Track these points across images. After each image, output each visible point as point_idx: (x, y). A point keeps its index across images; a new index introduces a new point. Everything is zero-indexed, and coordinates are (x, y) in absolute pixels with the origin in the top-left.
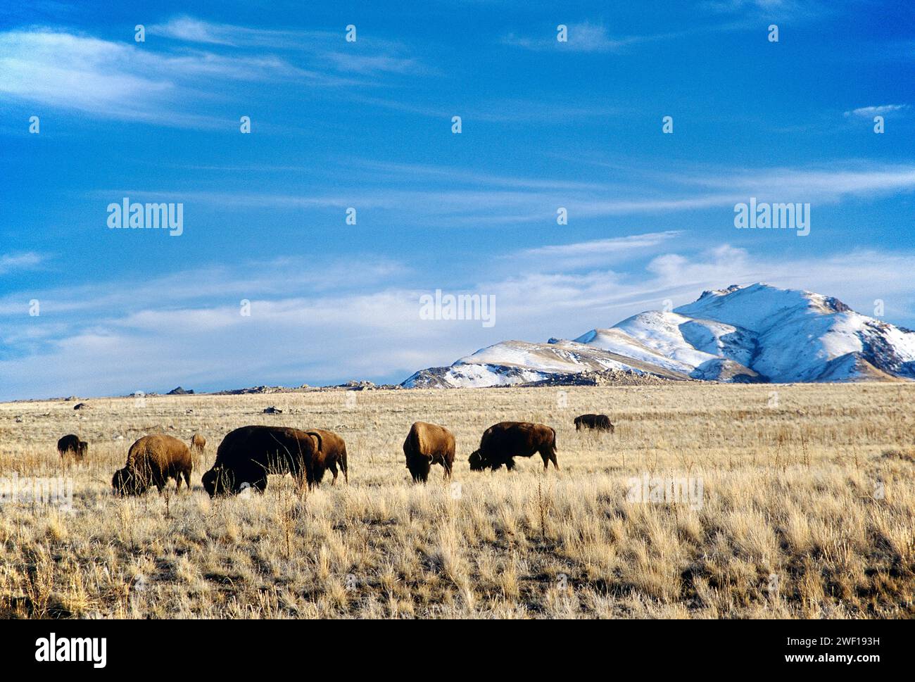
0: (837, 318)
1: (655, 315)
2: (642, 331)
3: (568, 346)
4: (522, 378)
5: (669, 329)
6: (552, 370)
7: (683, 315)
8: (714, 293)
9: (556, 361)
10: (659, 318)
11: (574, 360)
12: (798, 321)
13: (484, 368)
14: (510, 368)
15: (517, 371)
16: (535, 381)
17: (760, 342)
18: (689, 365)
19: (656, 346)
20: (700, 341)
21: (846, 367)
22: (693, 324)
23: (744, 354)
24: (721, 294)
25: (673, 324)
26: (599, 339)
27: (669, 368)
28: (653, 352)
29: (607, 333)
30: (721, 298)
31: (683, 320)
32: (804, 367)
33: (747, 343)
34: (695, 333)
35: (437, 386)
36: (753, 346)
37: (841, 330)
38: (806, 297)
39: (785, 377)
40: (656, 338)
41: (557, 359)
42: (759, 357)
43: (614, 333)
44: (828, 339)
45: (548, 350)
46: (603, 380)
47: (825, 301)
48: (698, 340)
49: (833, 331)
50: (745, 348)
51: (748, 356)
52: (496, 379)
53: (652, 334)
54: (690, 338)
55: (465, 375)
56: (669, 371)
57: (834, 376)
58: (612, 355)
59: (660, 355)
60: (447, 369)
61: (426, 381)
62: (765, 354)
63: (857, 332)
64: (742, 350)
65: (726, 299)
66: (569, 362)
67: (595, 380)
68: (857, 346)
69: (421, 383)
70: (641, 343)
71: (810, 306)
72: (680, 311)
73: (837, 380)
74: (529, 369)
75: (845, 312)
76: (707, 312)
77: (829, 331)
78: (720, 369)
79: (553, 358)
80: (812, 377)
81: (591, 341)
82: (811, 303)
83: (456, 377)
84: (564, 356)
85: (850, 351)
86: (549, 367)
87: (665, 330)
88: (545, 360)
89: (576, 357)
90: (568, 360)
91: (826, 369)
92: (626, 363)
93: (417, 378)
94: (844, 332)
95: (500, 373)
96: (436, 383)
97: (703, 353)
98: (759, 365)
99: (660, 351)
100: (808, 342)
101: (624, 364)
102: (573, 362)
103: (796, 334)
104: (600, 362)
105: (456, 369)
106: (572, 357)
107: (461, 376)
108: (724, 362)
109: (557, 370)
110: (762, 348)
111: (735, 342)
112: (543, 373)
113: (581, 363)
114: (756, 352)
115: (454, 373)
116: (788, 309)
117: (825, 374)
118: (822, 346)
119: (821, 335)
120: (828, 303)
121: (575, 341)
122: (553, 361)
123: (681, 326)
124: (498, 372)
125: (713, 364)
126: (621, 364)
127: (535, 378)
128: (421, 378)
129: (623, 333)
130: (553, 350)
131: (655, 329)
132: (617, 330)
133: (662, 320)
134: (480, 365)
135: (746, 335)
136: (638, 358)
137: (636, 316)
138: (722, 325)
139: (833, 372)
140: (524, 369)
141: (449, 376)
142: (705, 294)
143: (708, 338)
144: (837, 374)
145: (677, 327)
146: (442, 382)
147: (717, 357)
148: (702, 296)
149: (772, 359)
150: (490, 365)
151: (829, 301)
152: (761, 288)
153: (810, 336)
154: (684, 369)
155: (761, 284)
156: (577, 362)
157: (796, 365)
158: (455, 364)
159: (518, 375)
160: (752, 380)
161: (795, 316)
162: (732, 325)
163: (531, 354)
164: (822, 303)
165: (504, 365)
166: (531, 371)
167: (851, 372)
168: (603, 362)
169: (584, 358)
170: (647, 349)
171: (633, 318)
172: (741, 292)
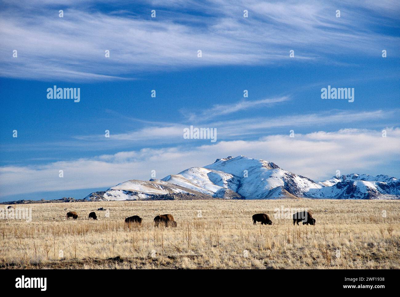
0: (274, 171)
1: (196, 169)
2: (191, 176)
3: (159, 182)
4: (138, 196)
5: (202, 175)
6: (151, 193)
7: (208, 169)
8: (222, 160)
9: (153, 189)
10: (198, 170)
11: (161, 189)
12: (257, 172)
13: (121, 192)
14: (133, 192)
15: (136, 194)
16: (144, 198)
17: (241, 181)
18: (211, 191)
19: (197, 183)
20: (215, 181)
21: (277, 193)
22: (213, 173)
23: (234, 187)
24: (225, 160)
25: (204, 173)
26: (172, 179)
27: (202, 192)
28: (195, 185)
29: (175, 177)
30: (224, 162)
31: (209, 171)
32: (260, 192)
33: (235, 182)
34: (213, 177)
35: (100, 200)
36: (238, 183)
37: (275, 176)
38: (261, 162)
39: (251, 197)
40: (197, 179)
41: (154, 188)
42: (241, 188)
43: (178, 177)
44: (270, 180)
45: (150, 184)
46: (177, 197)
47: (269, 164)
48: (216, 181)
49: (272, 177)
50: (235, 184)
51: (236, 187)
52: (127, 197)
53: (195, 177)
54: (211, 179)
55: (113, 195)
56: (202, 194)
57: (272, 196)
58: (178, 186)
59: (199, 187)
60: (105, 192)
61: (95, 198)
62: (244, 186)
63: (282, 177)
64: (233, 185)
65: (227, 162)
66: (159, 189)
67: (173, 197)
68: (282, 183)
69: (93, 198)
70: (190, 181)
71: (262, 166)
72: (207, 167)
73: (274, 198)
74: (141, 193)
75: (277, 169)
76: (219, 168)
77: (271, 177)
78: (224, 193)
79: (152, 187)
80: (263, 197)
81: (168, 180)
82: (263, 165)
83: (109, 196)
84: (157, 187)
85: (279, 186)
86: (151, 192)
87: (200, 176)
88: (149, 188)
89: (162, 187)
90: (158, 188)
91: (269, 193)
92: (184, 190)
93: (91, 196)
94: (276, 177)
95: (128, 194)
96: (100, 198)
97: (217, 186)
98: (240, 191)
99: (198, 185)
100: (262, 181)
101: (183, 191)
102: (160, 189)
103: (256, 178)
104: (172, 189)
105: (108, 192)
106: (160, 187)
107: (111, 195)
108: (226, 190)
109: (153, 193)
110: (242, 184)
111: (230, 181)
112: (147, 194)
113: (164, 190)
114: (240, 186)
115: (108, 194)
116: (253, 167)
117: (268, 196)
118: (268, 183)
119: (267, 178)
120: (270, 165)
121: (161, 180)
122: (152, 189)
123: (208, 174)
124: (127, 194)
125: (221, 190)
126: (182, 190)
127: (144, 196)
128: (92, 196)
129: (182, 177)
130: (152, 184)
131: (196, 175)
132: (180, 175)
133: (200, 171)
134: (119, 191)
135: (236, 178)
136: (189, 188)
137: (188, 169)
138: (225, 173)
139: (272, 195)
140: (139, 193)
141: (105, 196)
142: (218, 160)
143: (219, 179)
144: (274, 195)
145: (207, 175)
146: (102, 198)
147: (223, 188)
148: (216, 161)
149: (246, 189)
150: (124, 191)
151: (270, 164)
152: (242, 158)
153: (262, 179)
154: (209, 193)
155: (242, 156)
156: (162, 190)
157: (256, 191)
158: (108, 190)
159: (136, 195)
160: (238, 198)
161: (256, 170)
162: (230, 174)
163: (142, 186)
164: (267, 165)
165: (130, 190)
166: (142, 193)
167: (279, 195)
168: (174, 190)
169: (165, 188)
170: (193, 184)
171: (187, 170)
172: (233, 160)
